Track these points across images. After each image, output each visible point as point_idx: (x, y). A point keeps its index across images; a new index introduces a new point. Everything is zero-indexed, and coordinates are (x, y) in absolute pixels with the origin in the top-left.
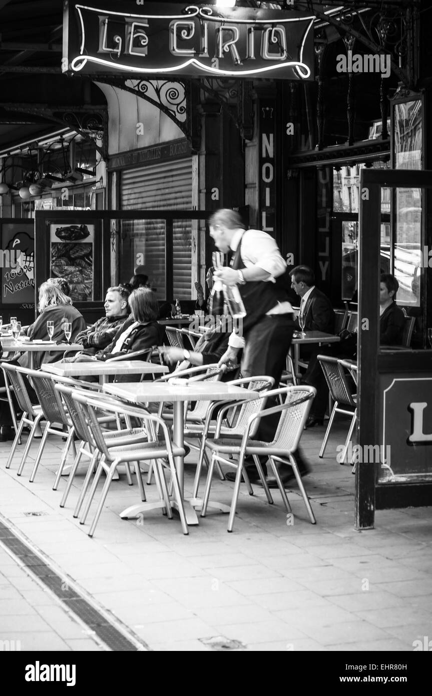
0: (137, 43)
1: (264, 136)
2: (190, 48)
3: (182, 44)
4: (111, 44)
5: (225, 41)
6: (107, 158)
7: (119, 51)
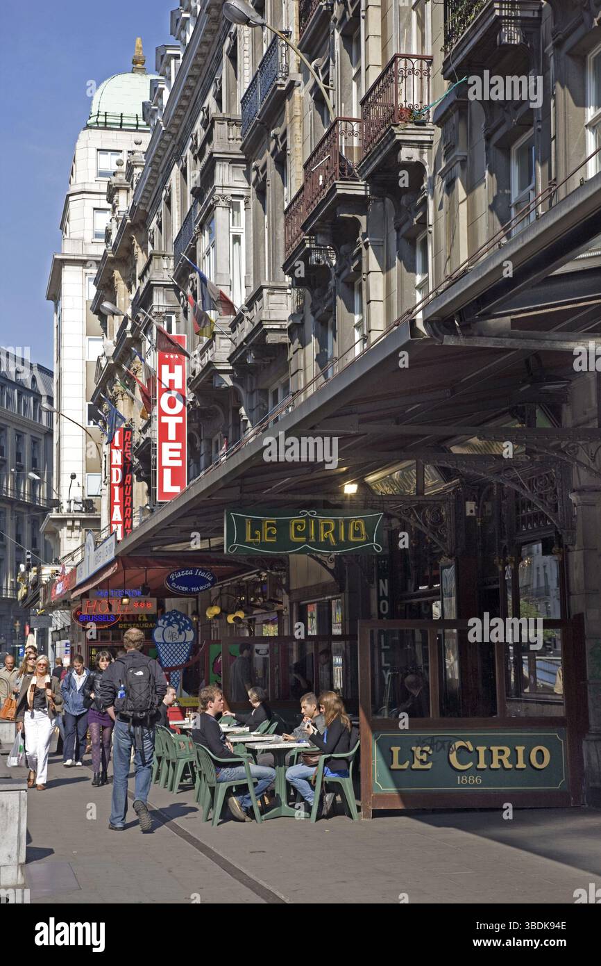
0: (270, 535)
1: (381, 581)
2: (303, 537)
3: (298, 534)
4: (254, 536)
5: (325, 531)
6: (289, 592)
7: (259, 540)
